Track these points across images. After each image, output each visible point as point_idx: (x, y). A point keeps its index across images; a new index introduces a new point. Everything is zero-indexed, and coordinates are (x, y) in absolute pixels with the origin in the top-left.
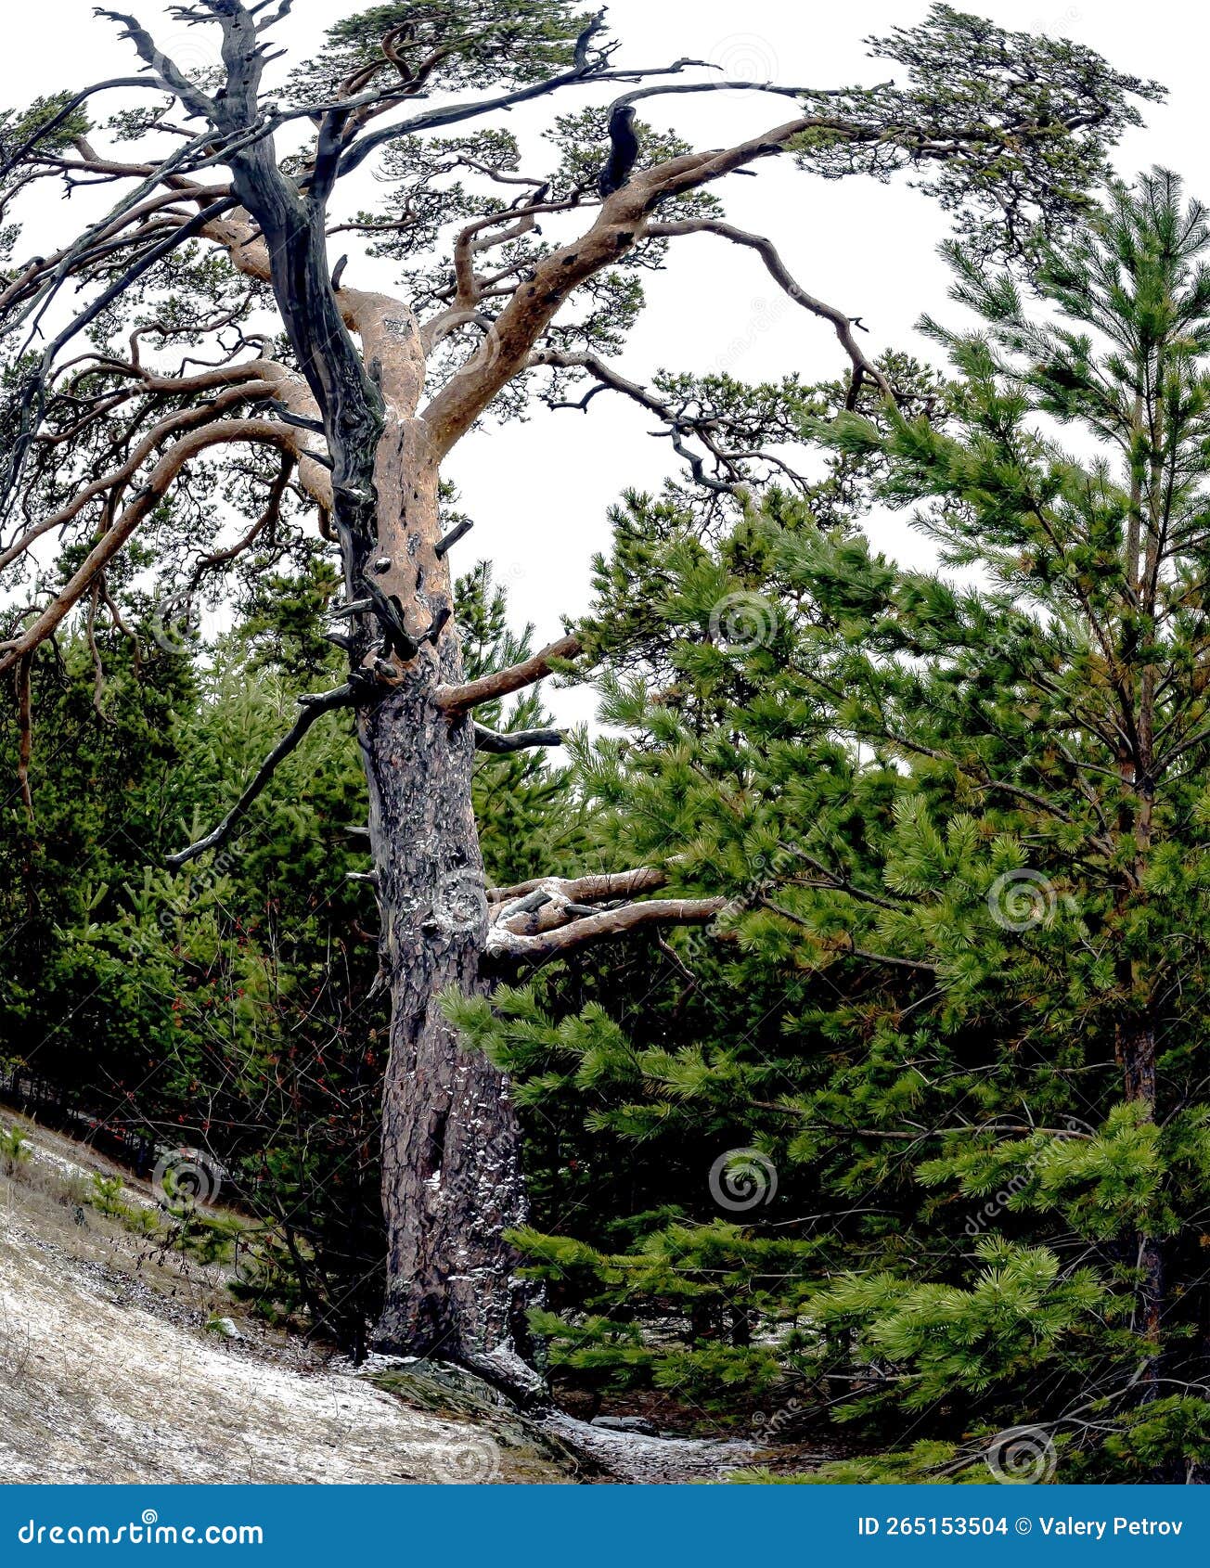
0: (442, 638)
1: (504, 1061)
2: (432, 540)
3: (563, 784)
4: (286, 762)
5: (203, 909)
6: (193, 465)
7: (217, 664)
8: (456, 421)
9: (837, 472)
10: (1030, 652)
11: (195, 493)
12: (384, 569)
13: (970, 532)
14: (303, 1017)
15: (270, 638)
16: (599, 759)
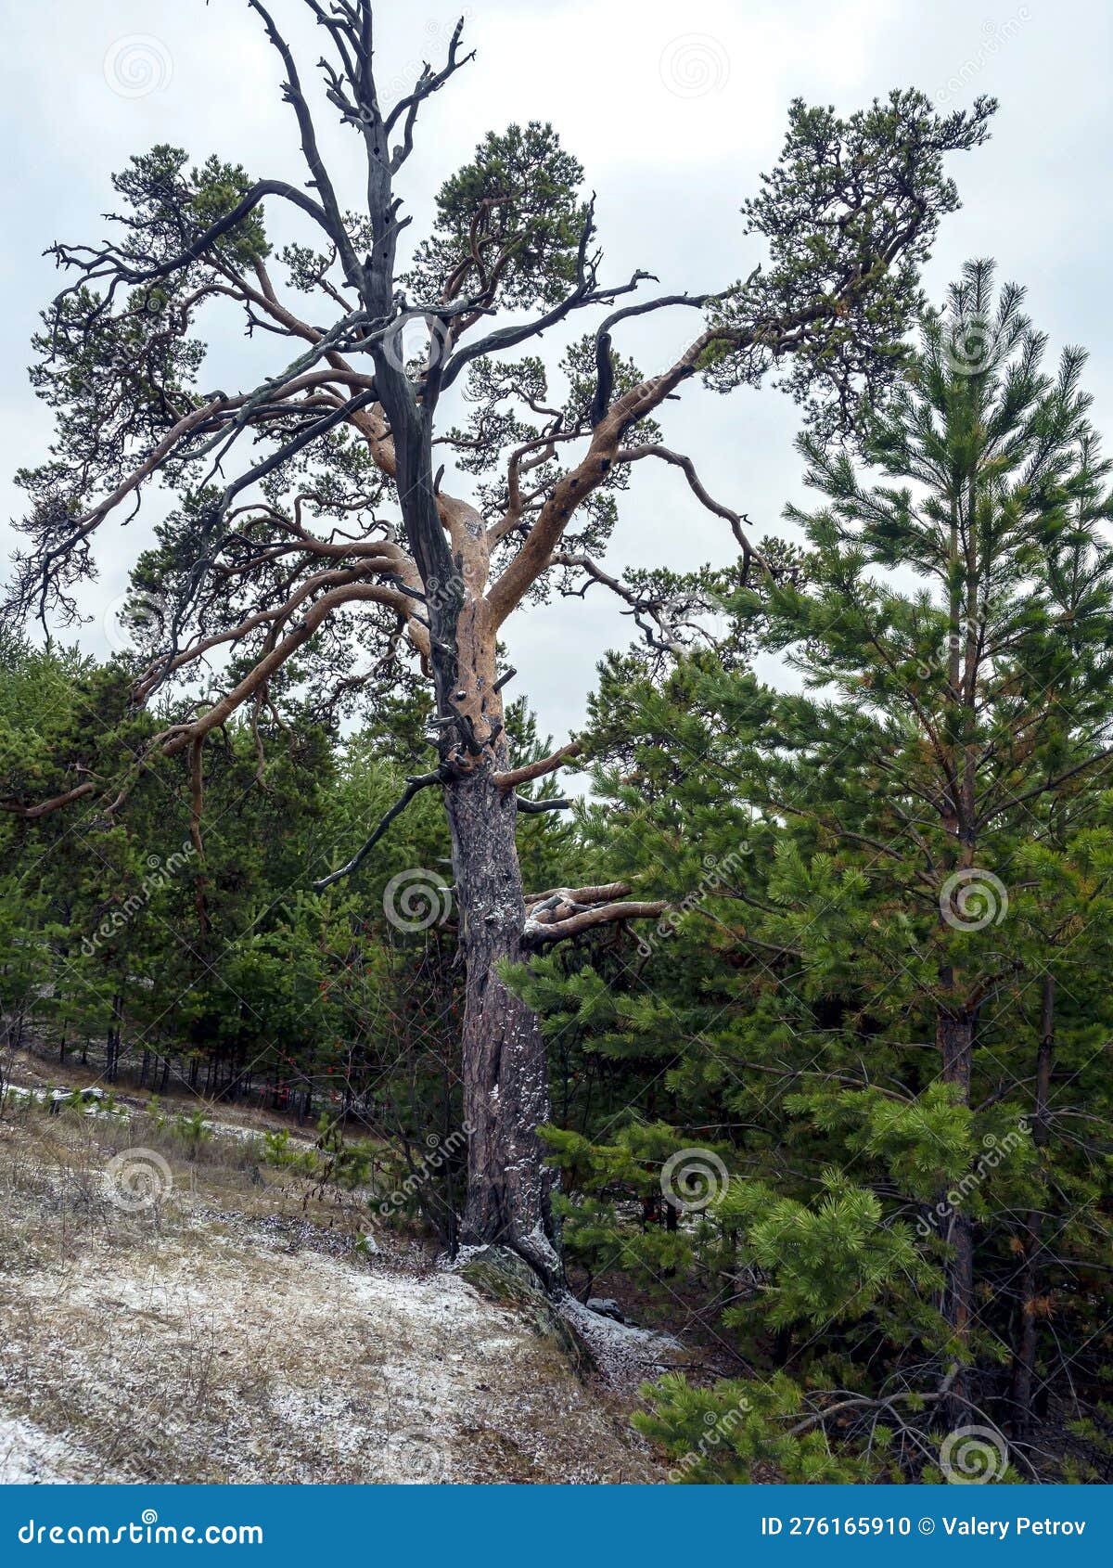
0: (497, 743)
1: (535, 1005)
2: (492, 681)
3: (570, 831)
4: (398, 818)
5: (341, 917)
6: (336, 612)
7: (350, 753)
8: (507, 602)
9: (735, 631)
10: (872, 743)
11: (338, 634)
12: (461, 698)
13: (825, 663)
14: (410, 985)
15: (388, 738)
16: (591, 817)
